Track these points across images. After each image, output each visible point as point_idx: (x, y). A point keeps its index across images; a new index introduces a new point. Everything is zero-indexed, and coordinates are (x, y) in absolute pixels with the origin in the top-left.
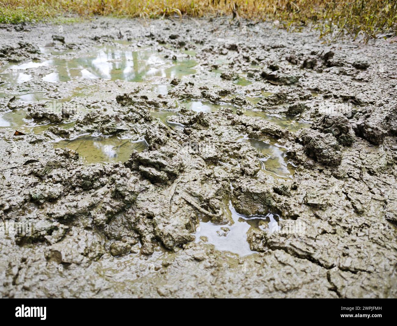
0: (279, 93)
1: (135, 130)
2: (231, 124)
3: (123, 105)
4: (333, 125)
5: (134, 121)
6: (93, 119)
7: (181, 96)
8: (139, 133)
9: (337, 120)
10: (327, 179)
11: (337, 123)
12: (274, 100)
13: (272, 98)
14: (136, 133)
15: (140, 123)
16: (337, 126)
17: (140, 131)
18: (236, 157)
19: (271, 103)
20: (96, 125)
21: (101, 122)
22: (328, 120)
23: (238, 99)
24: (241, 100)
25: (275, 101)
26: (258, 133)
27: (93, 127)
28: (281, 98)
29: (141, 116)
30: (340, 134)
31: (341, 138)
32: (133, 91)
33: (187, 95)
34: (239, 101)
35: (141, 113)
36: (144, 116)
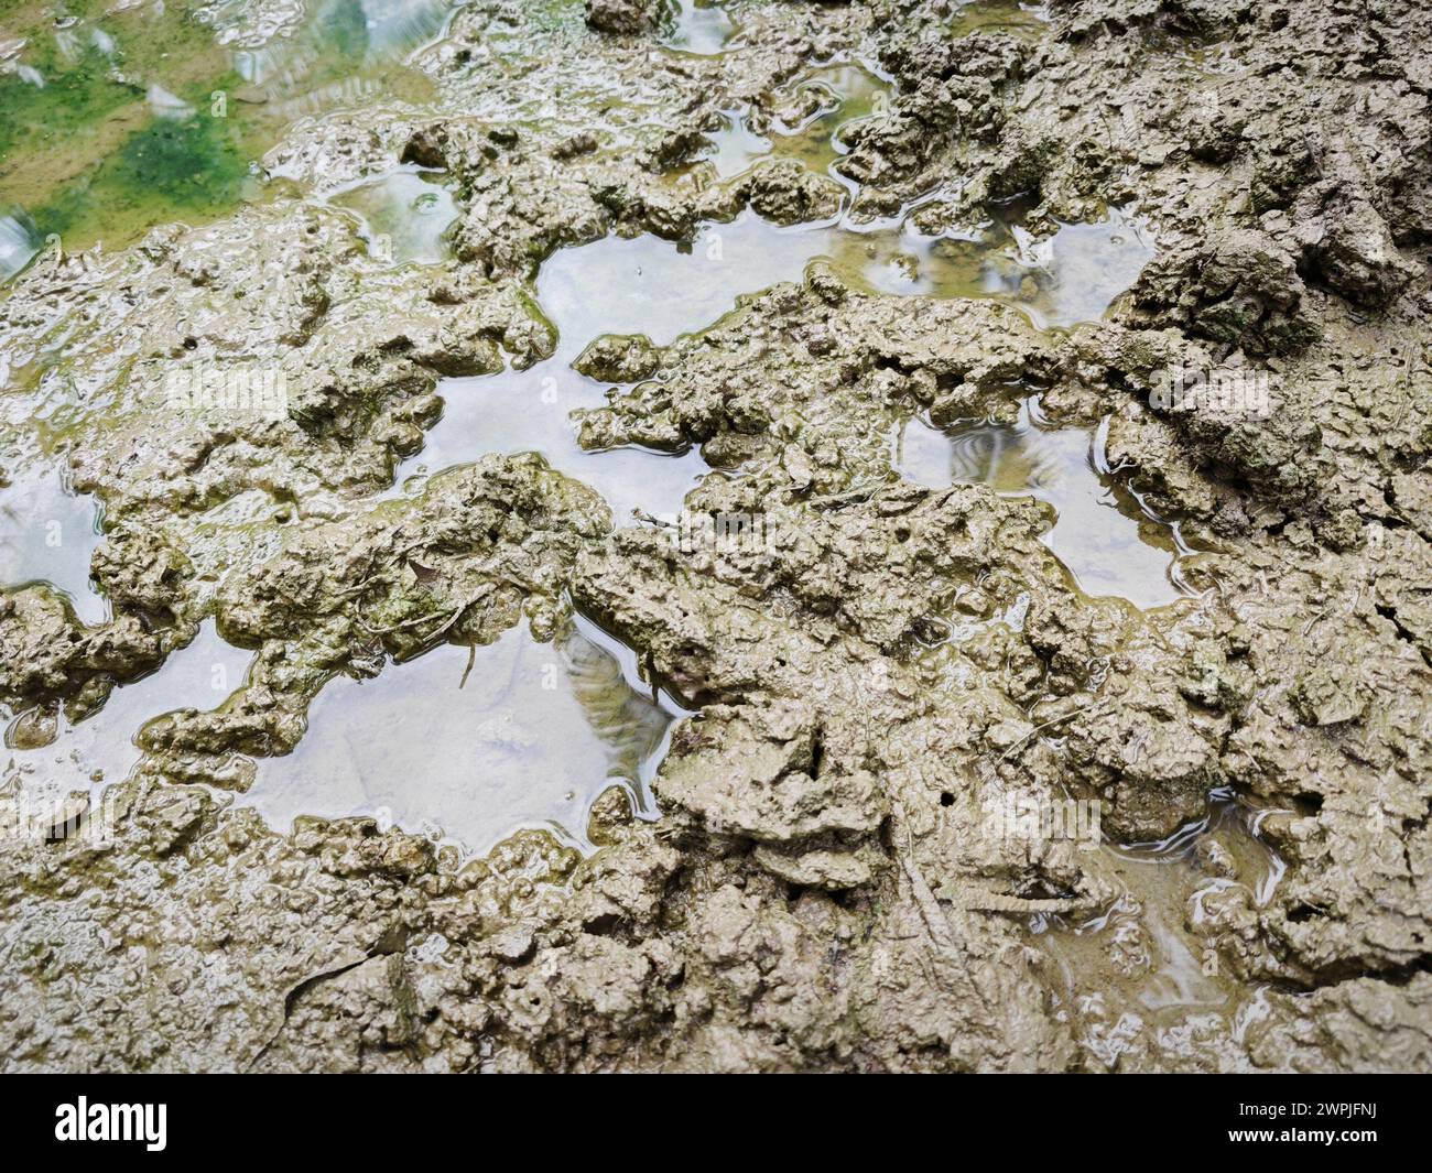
0: (923, 108)
1: (515, 580)
2: (845, 380)
3: (346, 441)
4: (1237, 291)
5: (488, 541)
6: (312, 604)
7: (528, 255)
8: (539, 590)
9: (1250, 267)
10: (1308, 566)
11: (1252, 279)
12: (911, 143)
13: (903, 140)
14: (527, 592)
15: (514, 541)
16: (1252, 292)
17: (537, 577)
18: (970, 571)
19: (903, 160)
20: (340, 624)
21: (353, 600)
22: (1215, 270)
23: (771, 191)
24: (786, 190)
25: (915, 146)
26: (966, 391)
27: (334, 638)
28: (935, 126)
29: (498, 504)
30: (1266, 316)
31: (1273, 331)
32: (307, 312)
33: (546, 234)
34: (780, 199)
35: (492, 495)
36: (508, 499)
